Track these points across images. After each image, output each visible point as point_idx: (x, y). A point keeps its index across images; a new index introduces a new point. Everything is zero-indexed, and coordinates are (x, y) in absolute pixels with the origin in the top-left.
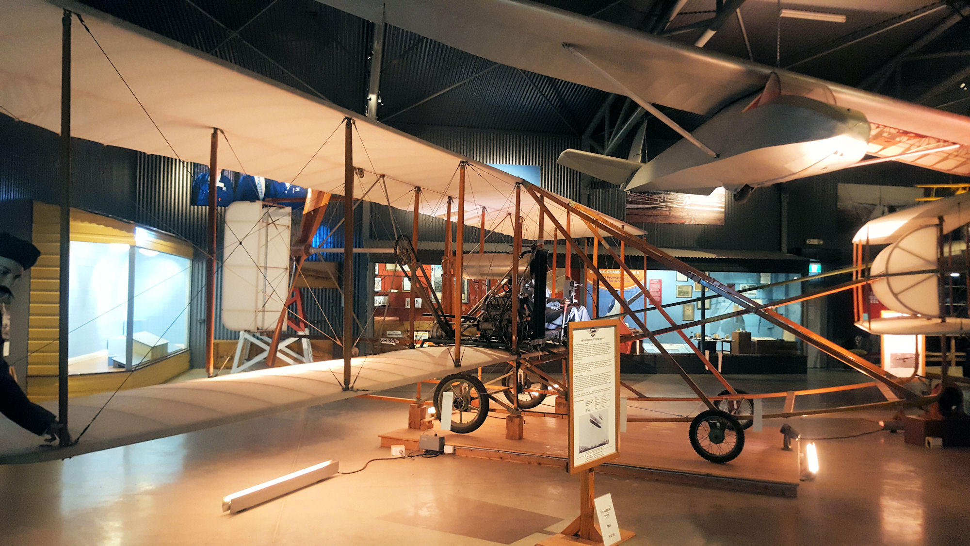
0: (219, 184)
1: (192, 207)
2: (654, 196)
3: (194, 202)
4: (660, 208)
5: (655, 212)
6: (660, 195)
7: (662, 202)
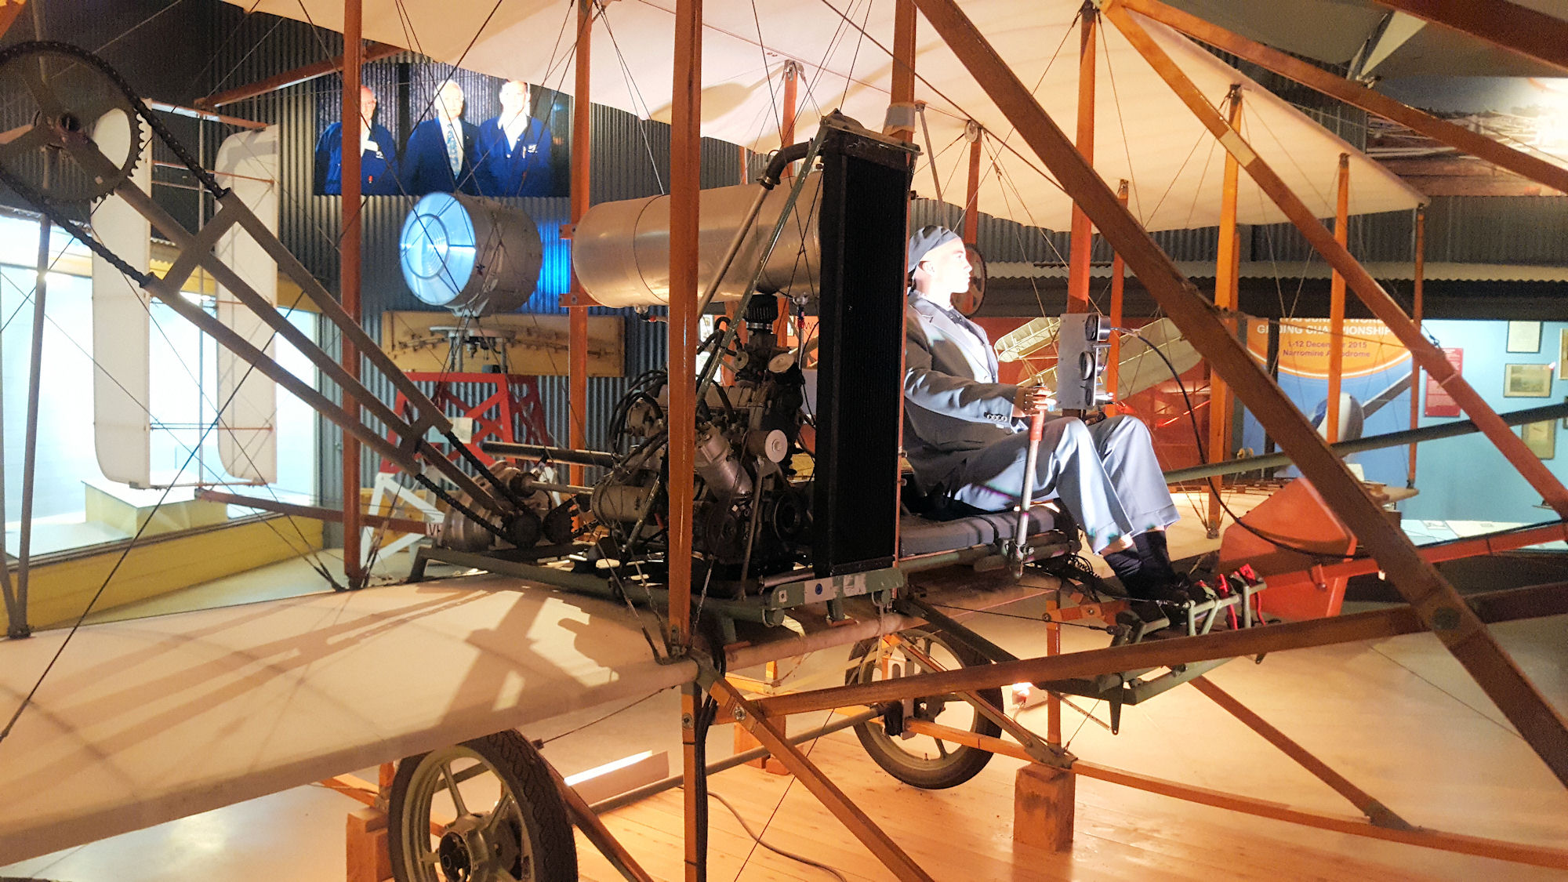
0: (367, 144)
1: (316, 198)
3: (319, 189)
5: (1449, 168)
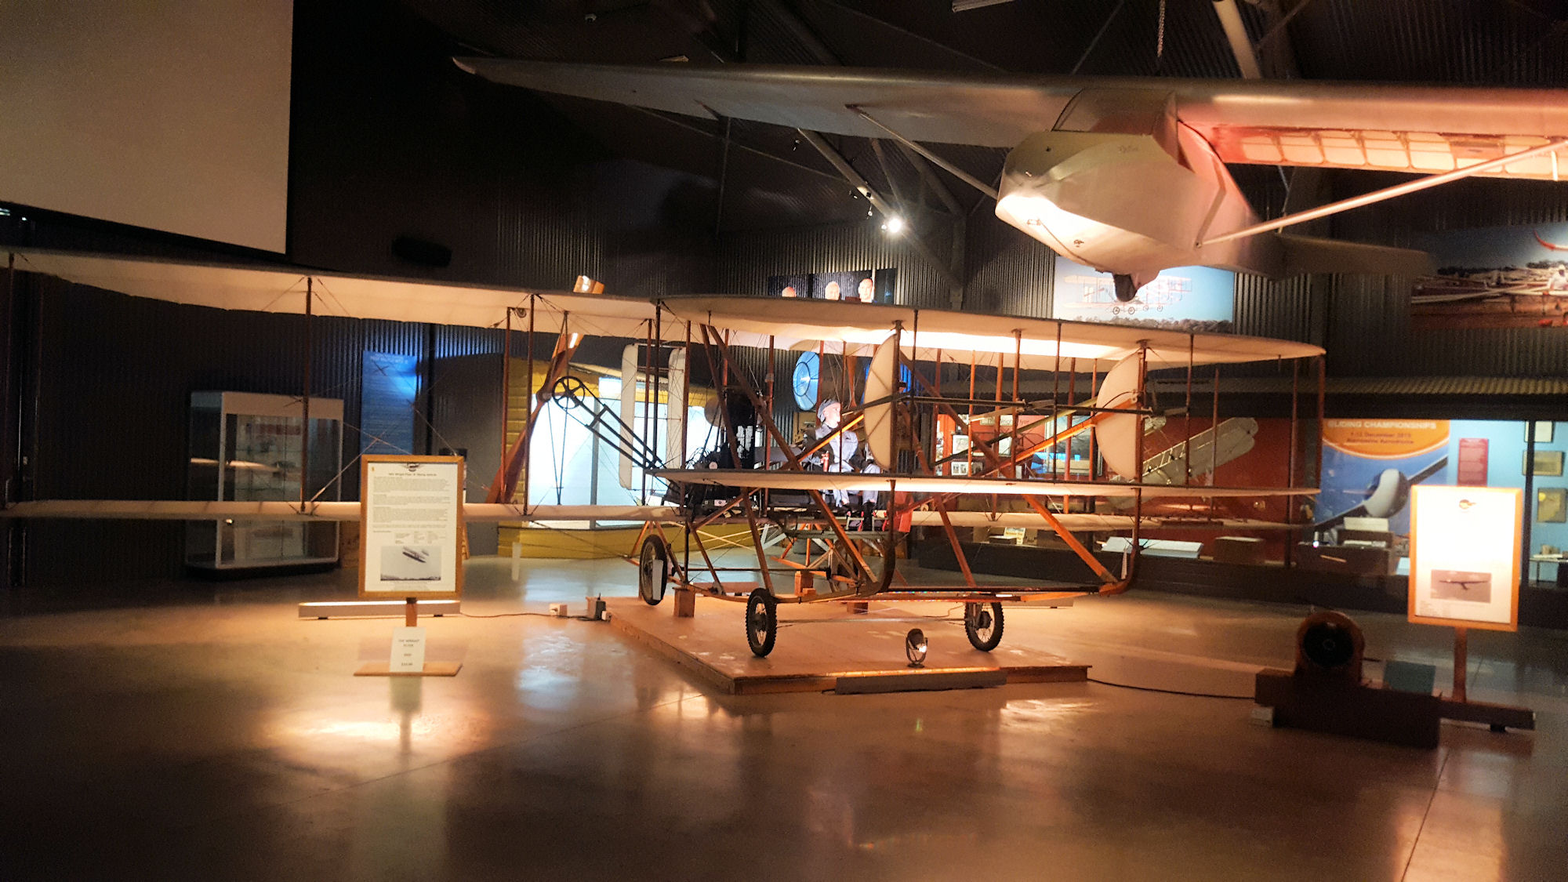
2: (1474, 277)
4: (1488, 298)
5: (1476, 308)
6: (1489, 275)
7: (1493, 287)
